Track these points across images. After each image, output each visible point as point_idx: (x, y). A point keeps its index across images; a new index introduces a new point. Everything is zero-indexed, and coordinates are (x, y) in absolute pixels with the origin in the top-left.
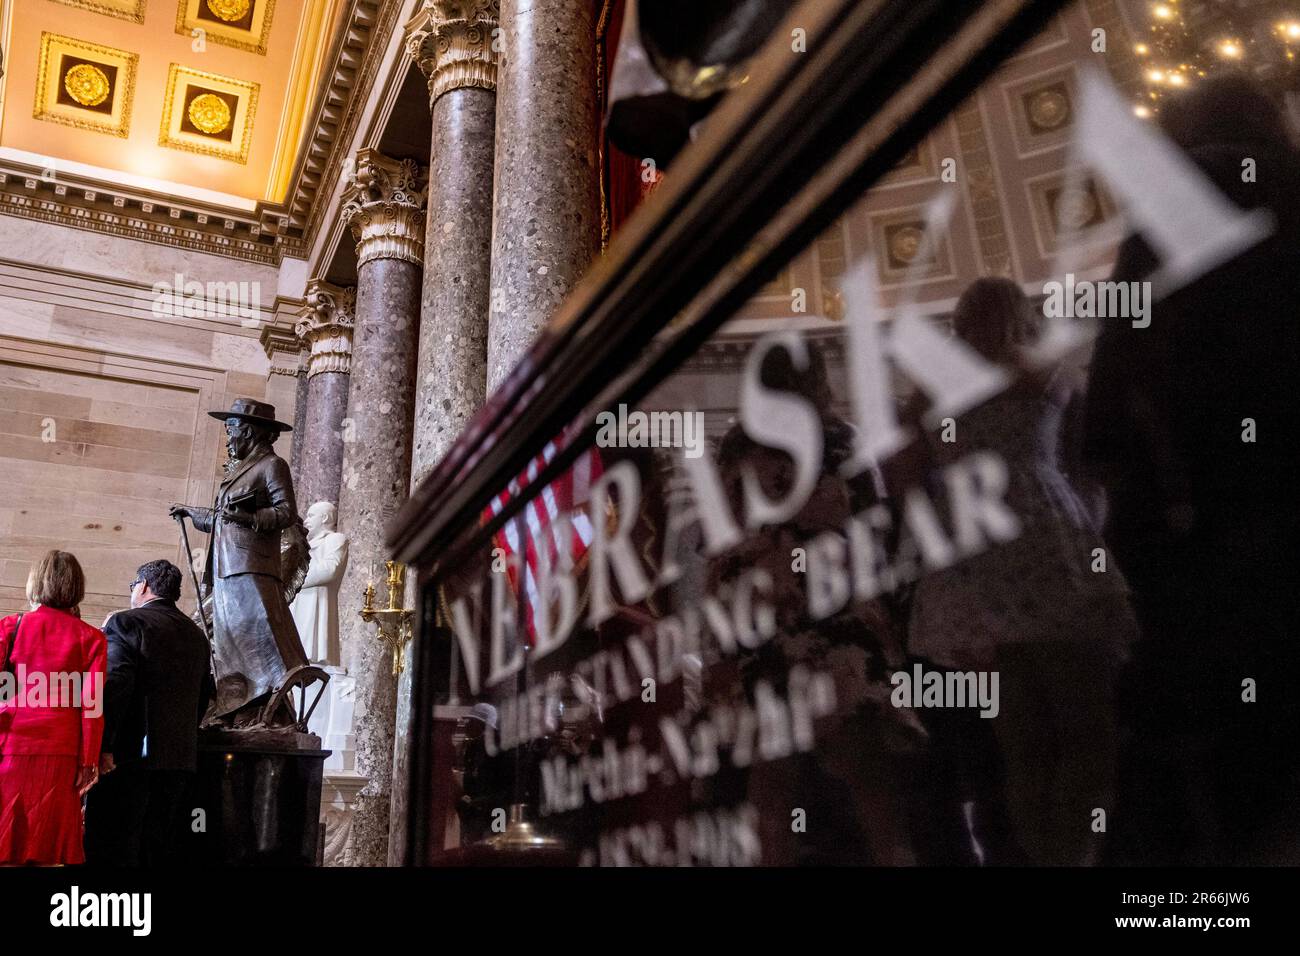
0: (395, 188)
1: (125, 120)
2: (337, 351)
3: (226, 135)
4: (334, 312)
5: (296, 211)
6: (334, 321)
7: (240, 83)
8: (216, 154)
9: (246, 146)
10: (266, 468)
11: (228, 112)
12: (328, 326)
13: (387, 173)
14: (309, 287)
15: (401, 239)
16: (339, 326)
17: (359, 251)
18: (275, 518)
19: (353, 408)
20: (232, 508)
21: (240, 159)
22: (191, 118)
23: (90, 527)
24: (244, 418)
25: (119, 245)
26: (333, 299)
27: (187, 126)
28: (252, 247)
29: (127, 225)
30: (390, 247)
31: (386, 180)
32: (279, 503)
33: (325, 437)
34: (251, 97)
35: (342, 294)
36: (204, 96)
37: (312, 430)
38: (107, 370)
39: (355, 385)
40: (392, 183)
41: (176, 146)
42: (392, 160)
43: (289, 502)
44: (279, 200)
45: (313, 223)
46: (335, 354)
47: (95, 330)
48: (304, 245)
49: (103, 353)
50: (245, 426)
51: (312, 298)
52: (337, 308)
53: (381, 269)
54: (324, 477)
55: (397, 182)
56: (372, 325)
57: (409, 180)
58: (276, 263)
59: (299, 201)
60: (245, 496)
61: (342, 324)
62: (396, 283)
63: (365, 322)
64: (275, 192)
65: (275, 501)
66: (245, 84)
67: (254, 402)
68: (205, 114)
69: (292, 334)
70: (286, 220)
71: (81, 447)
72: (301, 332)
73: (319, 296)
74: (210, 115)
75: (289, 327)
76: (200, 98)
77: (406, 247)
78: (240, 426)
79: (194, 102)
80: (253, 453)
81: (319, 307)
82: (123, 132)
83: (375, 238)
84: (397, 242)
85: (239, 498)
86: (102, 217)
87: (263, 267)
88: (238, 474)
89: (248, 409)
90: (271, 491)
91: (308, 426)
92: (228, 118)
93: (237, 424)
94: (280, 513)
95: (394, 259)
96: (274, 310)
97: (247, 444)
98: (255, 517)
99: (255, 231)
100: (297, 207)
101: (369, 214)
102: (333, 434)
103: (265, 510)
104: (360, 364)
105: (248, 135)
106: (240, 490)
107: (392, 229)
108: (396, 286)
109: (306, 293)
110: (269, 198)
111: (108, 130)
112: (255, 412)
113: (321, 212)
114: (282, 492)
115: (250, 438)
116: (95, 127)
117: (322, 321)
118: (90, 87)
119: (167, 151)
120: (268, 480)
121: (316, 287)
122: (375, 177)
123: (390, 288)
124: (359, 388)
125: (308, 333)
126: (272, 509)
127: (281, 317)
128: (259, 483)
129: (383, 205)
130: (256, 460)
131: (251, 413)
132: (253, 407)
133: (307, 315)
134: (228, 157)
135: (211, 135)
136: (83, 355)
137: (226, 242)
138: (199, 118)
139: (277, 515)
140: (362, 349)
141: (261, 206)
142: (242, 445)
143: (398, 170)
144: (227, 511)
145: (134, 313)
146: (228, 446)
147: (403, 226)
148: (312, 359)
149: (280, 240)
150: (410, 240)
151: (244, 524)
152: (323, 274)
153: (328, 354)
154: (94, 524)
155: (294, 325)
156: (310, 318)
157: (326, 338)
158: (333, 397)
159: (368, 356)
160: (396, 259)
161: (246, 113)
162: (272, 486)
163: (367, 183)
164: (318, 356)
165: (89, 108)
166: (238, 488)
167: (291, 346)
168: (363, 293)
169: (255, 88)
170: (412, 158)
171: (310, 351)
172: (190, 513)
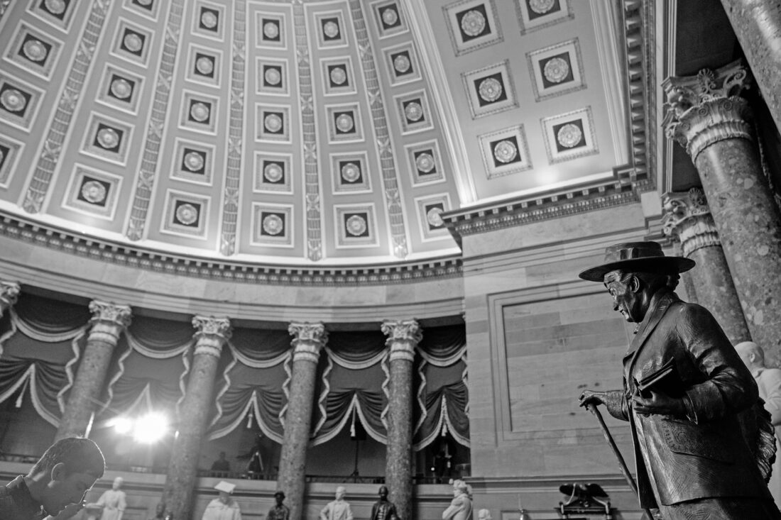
0: (700, 95)
1: (529, 161)
2: (699, 233)
3: (582, 143)
4: (687, 209)
5: (638, 162)
6: (689, 214)
7: (579, 111)
8: (581, 155)
9: (596, 144)
10: (677, 324)
11: (579, 130)
12: (687, 219)
13: (690, 87)
14: (663, 199)
15: (720, 125)
16: (694, 217)
17: (689, 151)
18: (720, 396)
19: (733, 260)
20: (646, 394)
21: (595, 152)
22: (561, 143)
23: (581, 387)
24: (623, 267)
25: (547, 224)
26: (683, 201)
27: (561, 148)
28: (620, 196)
29: (547, 212)
30: (714, 134)
31: (690, 92)
32: (717, 371)
33: (713, 293)
34: (588, 116)
35: (688, 196)
36: (563, 128)
37: (701, 291)
38: (562, 294)
39: (727, 243)
40: (696, 93)
41: (558, 161)
42: (689, 78)
43: (733, 367)
44: (625, 162)
45: (651, 165)
46: (698, 235)
47: (549, 274)
48: (651, 181)
49: (557, 285)
50: (628, 277)
51: (668, 206)
52: (688, 206)
53: (712, 153)
54: (724, 321)
55: (700, 90)
56: (724, 193)
57: (709, 84)
58: (638, 200)
59: (637, 155)
60: (659, 373)
61: (695, 214)
62: (730, 156)
63: (716, 194)
64: (621, 159)
65: (710, 370)
66: (582, 109)
67: (629, 245)
68: (567, 137)
69: (664, 236)
70: (634, 172)
71: (561, 341)
72: (668, 232)
73: (672, 202)
74: (570, 136)
75: (660, 233)
76: (561, 130)
77: (727, 129)
78: (622, 278)
79: (559, 134)
80: (651, 309)
81: (675, 210)
82: (530, 167)
83: (698, 134)
84: (718, 129)
85: (651, 378)
86: (534, 214)
87: (631, 206)
88: (641, 342)
89: (624, 254)
90: (696, 355)
91: (697, 289)
92: (580, 133)
93: (618, 279)
94: (725, 389)
95: (721, 141)
96: (647, 227)
97: (639, 300)
98: (686, 401)
99: (618, 187)
100: (637, 160)
101: (687, 122)
102: (719, 290)
103: (698, 388)
104: (725, 226)
105: (594, 137)
106: (650, 363)
107: (710, 121)
108: (731, 158)
109: (663, 205)
110: (618, 163)
111: (522, 169)
112: (635, 253)
113: (654, 155)
114: (716, 354)
115: (640, 291)
116: (516, 171)
117: (680, 218)
118: (507, 152)
119: (555, 166)
120: (687, 341)
121: (668, 198)
122: (682, 93)
123: (727, 161)
124: (732, 243)
125: (674, 229)
126: (710, 384)
127: (652, 229)
128: (673, 348)
129: (696, 109)
130: (658, 316)
131: (630, 257)
132: (630, 250)
133: (669, 219)
134: (587, 154)
135: (574, 147)
136: (547, 289)
137: (603, 200)
138: (565, 141)
139: (721, 391)
140: (721, 215)
141: (616, 170)
142: (633, 301)
143: (697, 82)
144: (640, 400)
145: (566, 257)
146: (616, 309)
147: (718, 116)
148: (683, 245)
149: (634, 185)
150: (729, 123)
151: (675, 414)
152: (669, 188)
153: (694, 237)
154: (583, 384)
155: (662, 230)
156: (671, 220)
157: (688, 227)
158: (709, 264)
159: (729, 217)
160: (723, 140)
161: (588, 125)
162: (697, 348)
163: (677, 101)
164: (687, 241)
165: (510, 162)
166: (645, 361)
167: (665, 244)
168: (705, 175)
169: (589, 109)
170: (705, 67)
171: (679, 241)
172: (602, 399)
